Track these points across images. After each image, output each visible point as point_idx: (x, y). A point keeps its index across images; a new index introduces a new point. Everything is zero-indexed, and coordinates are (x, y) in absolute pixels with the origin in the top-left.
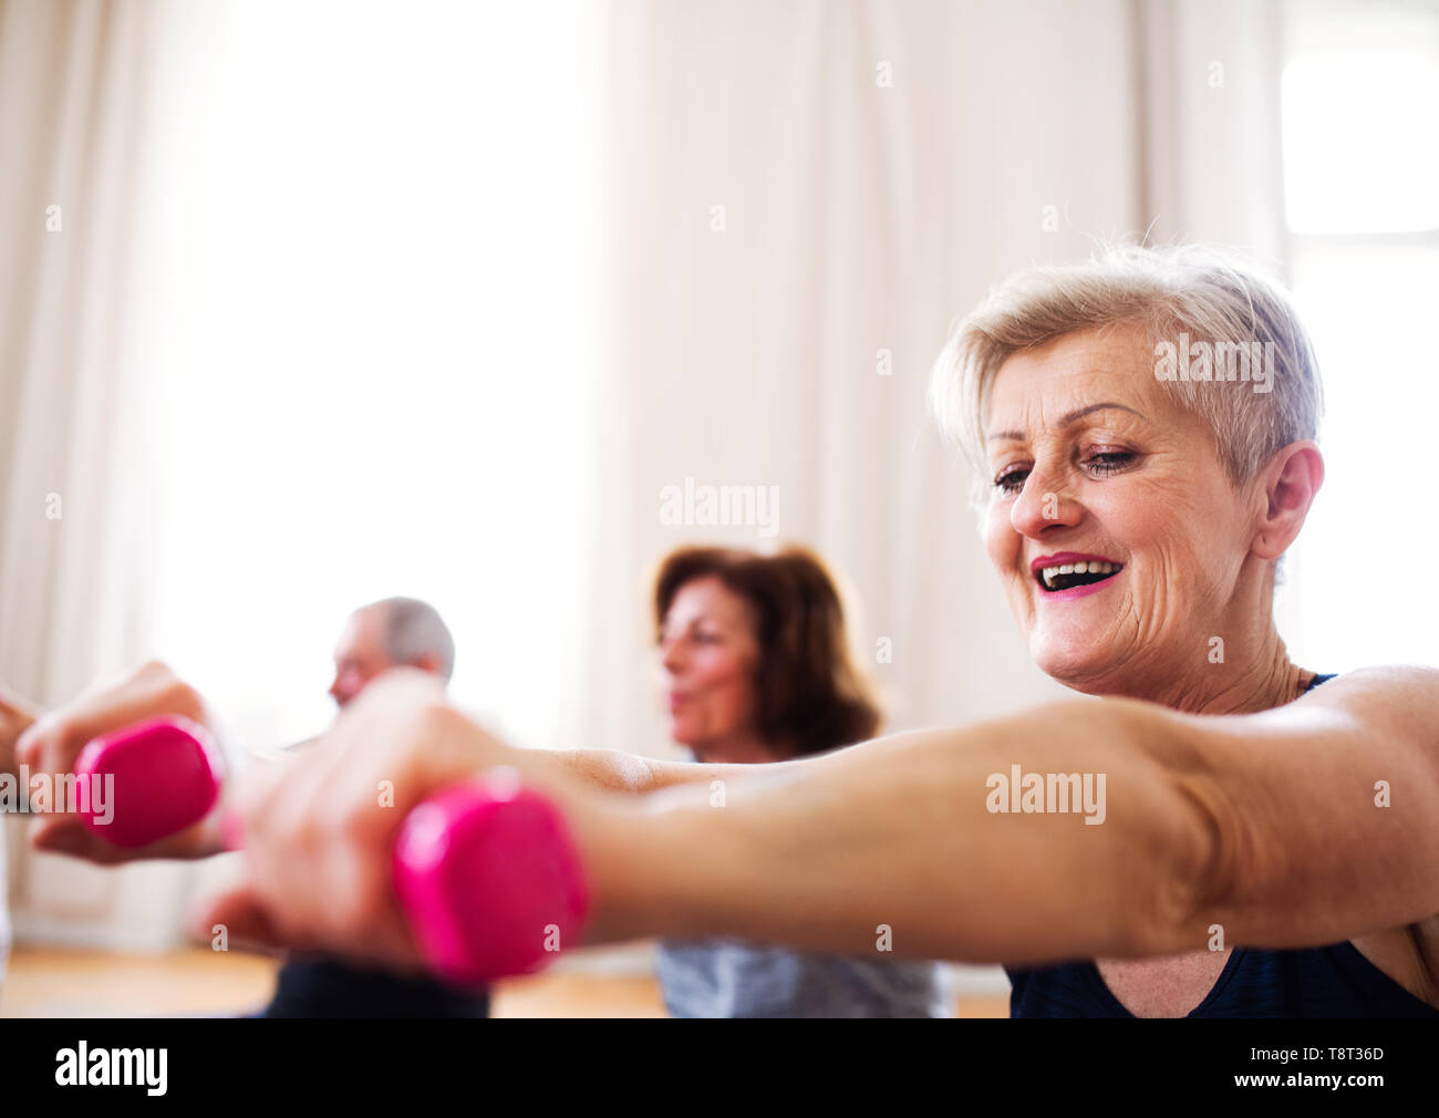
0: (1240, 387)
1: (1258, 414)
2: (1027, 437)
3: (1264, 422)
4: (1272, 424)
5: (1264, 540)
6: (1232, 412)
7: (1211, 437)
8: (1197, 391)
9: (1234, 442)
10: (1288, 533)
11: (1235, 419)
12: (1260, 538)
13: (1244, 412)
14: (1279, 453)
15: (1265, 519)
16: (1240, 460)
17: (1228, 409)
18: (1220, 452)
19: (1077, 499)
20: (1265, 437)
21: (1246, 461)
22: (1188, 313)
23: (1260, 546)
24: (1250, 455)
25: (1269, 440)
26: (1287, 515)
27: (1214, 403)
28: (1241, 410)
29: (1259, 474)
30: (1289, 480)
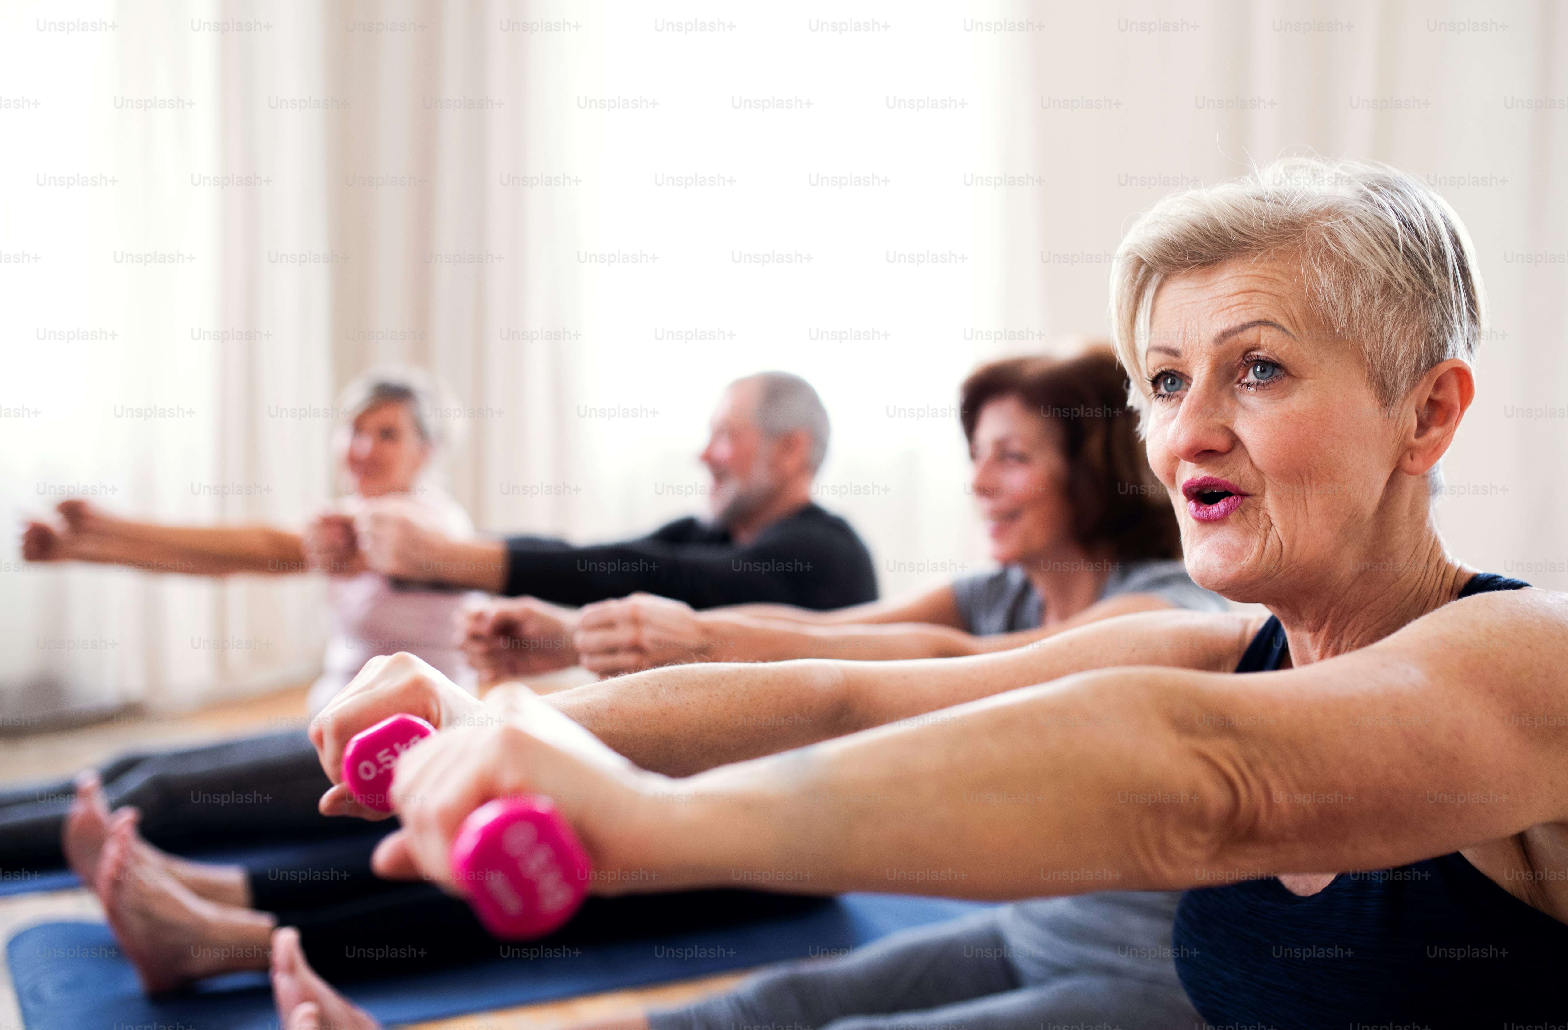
0: (1392, 312)
1: (1408, 338)
2: (1183, 354)
3: (1414, 344)
4: (1422, 346)
5: (1412, 458)
6: (1382, 336)
7: (1361, 361)
8: (1349, 318)
9: (1383, 366)
10: (1437, 449)
11: (1385, 344)
12: (1409, 456)
13: (1394, 336)
14: (1428, 374)
15: (1413, 438)
16: (1389, 383)
17: (1378, 335)
18: (1369, 376)
19: (1229, 426)
20: (1415, 358)
21: (1395, 384)
22: (1340, 244)
23: (1408, 463)
24: (1399, 378)
25: (1418, 361)
26: (1435, 432)
27: (1364, 329)
28: (1391, 336)
29: (1407, 394)
30: (1439, 397)
